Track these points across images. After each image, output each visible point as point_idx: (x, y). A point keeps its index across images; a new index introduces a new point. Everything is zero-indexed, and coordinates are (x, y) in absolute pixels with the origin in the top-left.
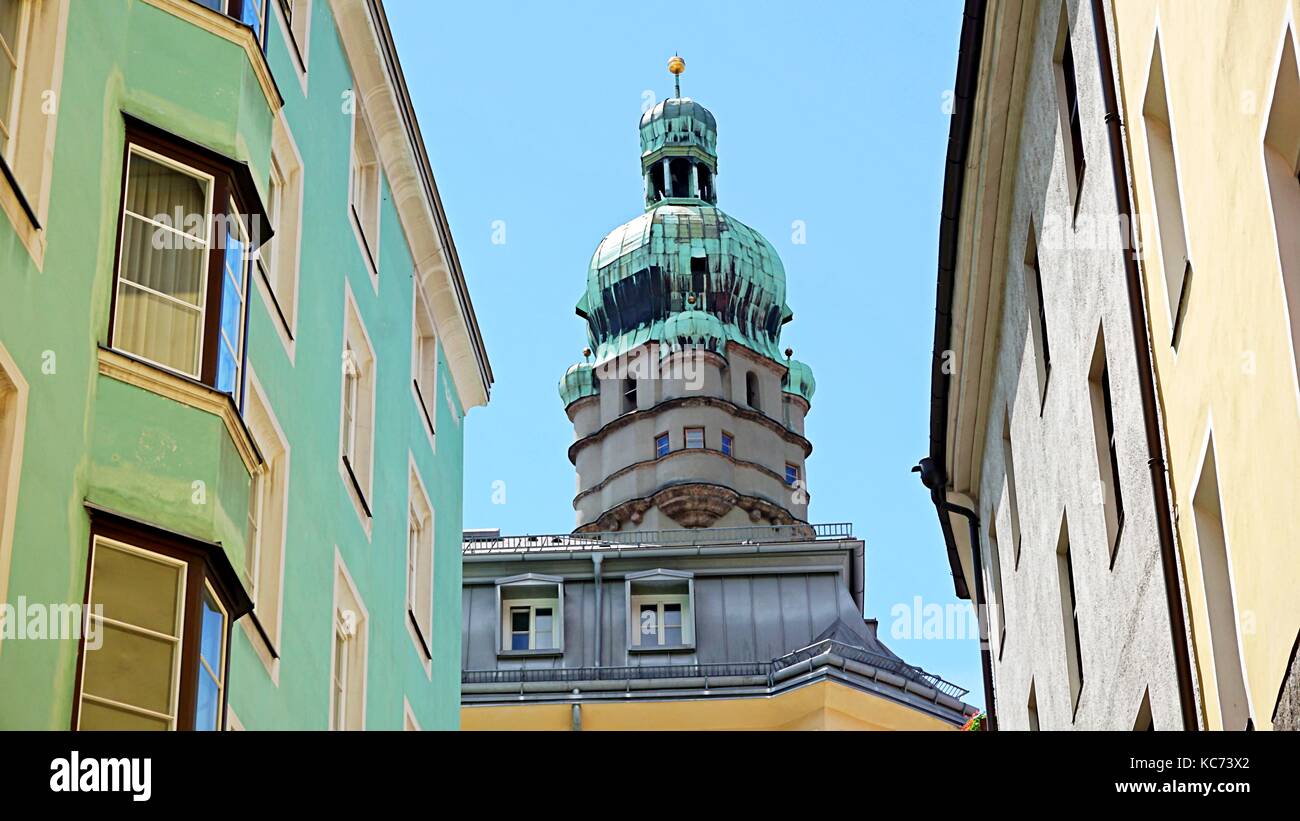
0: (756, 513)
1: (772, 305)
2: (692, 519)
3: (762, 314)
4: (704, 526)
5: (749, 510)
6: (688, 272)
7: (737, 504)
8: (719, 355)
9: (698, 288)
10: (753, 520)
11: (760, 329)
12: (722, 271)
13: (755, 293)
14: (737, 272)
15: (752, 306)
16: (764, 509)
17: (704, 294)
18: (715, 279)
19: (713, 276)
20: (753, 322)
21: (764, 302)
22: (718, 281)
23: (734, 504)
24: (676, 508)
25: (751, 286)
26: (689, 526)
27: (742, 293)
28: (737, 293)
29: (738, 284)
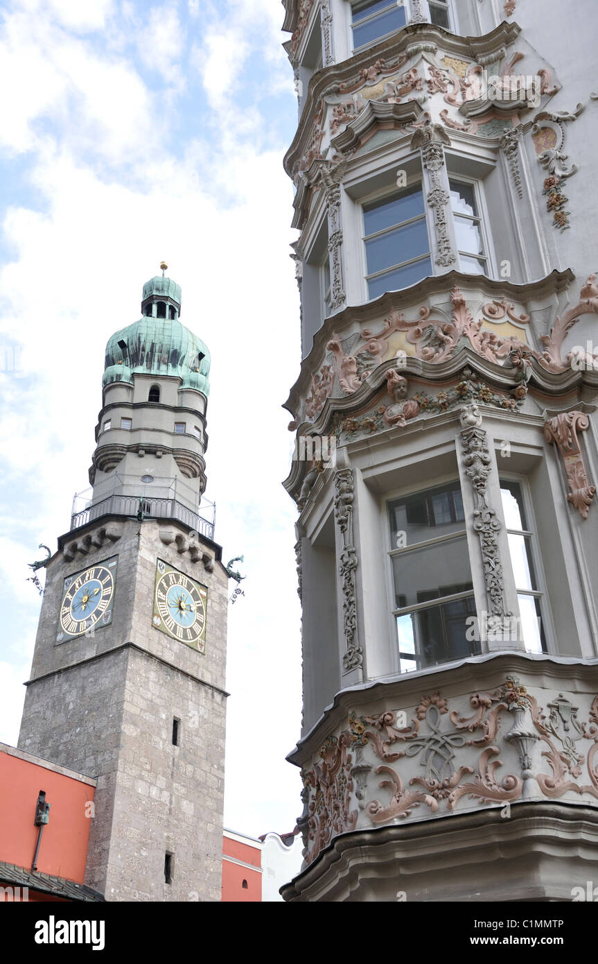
0: (142, 452)
1: (171, 350)
2: (106, 467)
3: (166, 356)
4: (113, 468)
5: (137, 452)
6: (120, 350)
7: (128, 451)
8: (122, 382)
9: (125, 357)
10: (141, 456)
11: (165, 363)
12: (134, 343)
13: (157, 348)
14: (142, 340)
15: (157, 354)
16: (145, 448)
17: (128, 358)
18: (131, 349)
19: (130, 347)
20: (159, 361)
21: (165, 349)
22: (133, 348)
23: (127, 451)
24: (99, 465)
25: (153, 344)
26: (106, 471)
27: (148, 349)
28: (144, 350)
29: (143, 346)
